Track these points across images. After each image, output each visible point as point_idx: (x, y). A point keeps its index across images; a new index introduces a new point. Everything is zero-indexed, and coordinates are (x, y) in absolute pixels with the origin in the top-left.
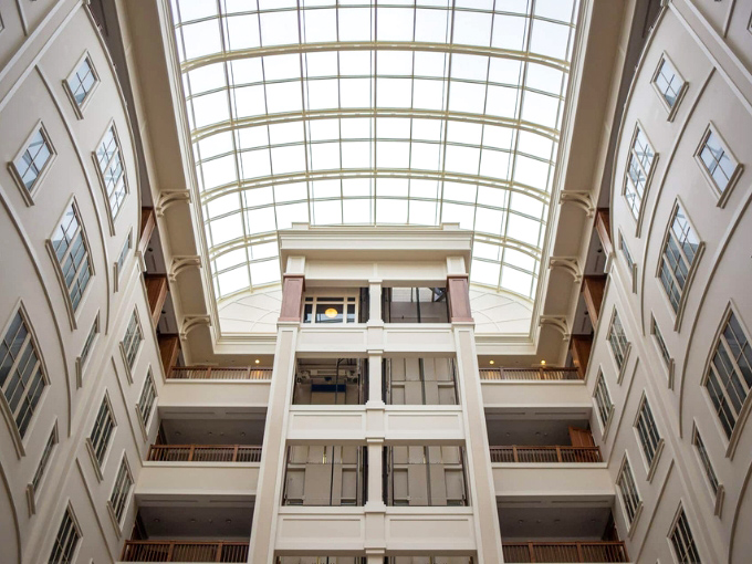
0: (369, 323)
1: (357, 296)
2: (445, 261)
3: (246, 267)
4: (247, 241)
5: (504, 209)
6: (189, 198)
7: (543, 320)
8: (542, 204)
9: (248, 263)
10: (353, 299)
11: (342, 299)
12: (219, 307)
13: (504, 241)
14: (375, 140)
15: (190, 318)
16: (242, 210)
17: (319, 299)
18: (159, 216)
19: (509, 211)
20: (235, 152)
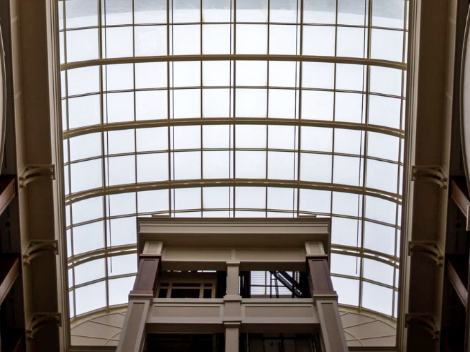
0: (226, 298)
1: (214, 282)
2: (304, 248)
3: (104, 282)
4: (107, 253)
5: (358, 218)
6: (53, 173)
7: (409, 318)
8: (395, 204)
9: (107, 278)
10: (211, 285)
11: (199, 285)
12: (72, 326)
13: (361, 253)
14: (234, 149)
15: (40, 316)
16: (105, 219)
17: (175, 285)
18: (22, 186)
19: (363, 219)
20: (103, 157)
